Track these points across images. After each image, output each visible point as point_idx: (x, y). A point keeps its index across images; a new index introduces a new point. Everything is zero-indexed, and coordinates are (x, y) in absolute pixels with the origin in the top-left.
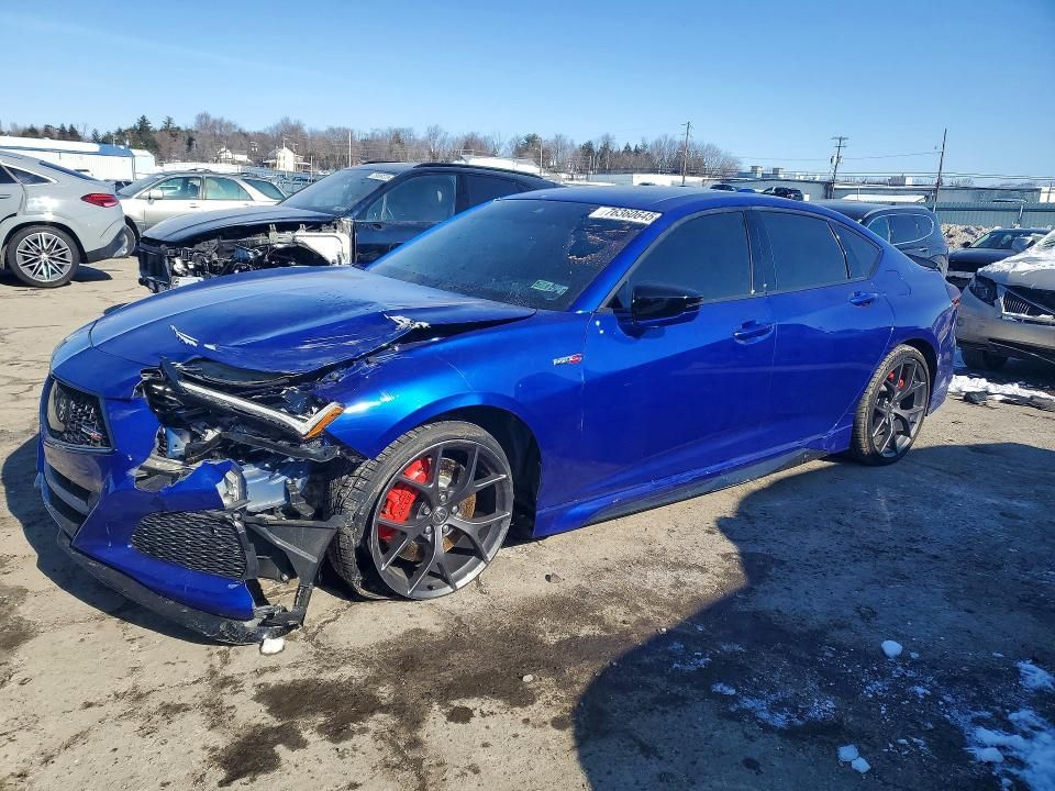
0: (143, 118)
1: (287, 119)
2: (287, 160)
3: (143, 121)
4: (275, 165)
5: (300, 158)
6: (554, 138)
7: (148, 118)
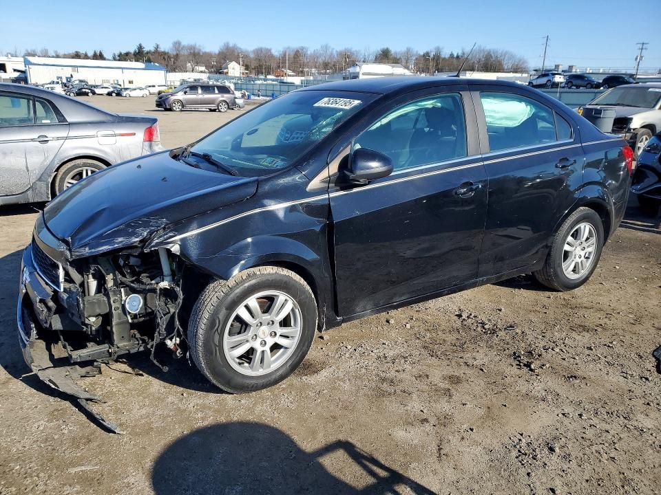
0: (140, 45)
1: (228, 43)
2: (235, 69)
3: (140, 47)
4: (227, 73)
5: (243, 68)
6: (406, 49)
7: (143, 45)
